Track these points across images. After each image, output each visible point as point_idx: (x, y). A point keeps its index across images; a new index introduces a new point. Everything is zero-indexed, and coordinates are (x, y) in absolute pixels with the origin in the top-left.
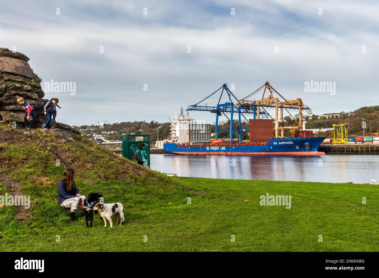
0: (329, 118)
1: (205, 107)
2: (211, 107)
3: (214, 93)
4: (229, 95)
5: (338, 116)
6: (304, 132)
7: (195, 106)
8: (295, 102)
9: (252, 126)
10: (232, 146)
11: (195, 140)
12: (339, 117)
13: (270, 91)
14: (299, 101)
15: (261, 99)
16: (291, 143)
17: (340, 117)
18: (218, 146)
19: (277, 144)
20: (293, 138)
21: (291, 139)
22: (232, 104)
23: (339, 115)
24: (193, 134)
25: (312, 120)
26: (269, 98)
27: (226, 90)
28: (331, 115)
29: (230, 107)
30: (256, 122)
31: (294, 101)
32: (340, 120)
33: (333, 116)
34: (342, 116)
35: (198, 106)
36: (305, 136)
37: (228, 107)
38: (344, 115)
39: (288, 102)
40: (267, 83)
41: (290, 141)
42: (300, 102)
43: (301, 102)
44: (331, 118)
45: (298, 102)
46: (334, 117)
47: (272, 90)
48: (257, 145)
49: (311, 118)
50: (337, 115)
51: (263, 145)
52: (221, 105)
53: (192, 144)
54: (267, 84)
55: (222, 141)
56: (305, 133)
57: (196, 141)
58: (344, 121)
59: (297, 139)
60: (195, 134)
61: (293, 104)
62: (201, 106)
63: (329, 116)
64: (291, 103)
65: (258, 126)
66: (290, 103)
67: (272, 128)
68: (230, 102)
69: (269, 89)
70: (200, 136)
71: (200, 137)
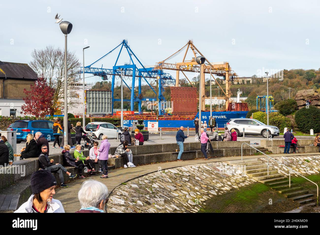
0: (238, 83)
1: (100, 69)
2: (108, 69)
3: (111, 52)
4: (130, 55)
5: (249, 81)
6: (239, 104)
7: (89, 67)
8: (221, 67)
9: (174, 96)
10: (147, 119)
11: (93, 111)
12: (251, 82)
13: (194, 52)
14: (227, 66)
15: (182, 61)
16: (224, 117)
17: (253, 83)
18: (128, 120)
19: (206, 118)
20: (226, 111)
21: (225, 113)
22: (134, 66)
23: (251, 79)
24: (91, 103)
25: (215, 85)
26: (193, 61)
27: (127, 48)
28: (241, 80)
29: (130, 70)
30: (179, 91)
31: (219, 65)
32: (254, 86)
33: (243, 81)
34: (255, 81)
35: (92, 68)
36: (239, 109)
37: (128, 70)
38: (257, 80)
39: (212, 66)
40: (189, 41)
41: (223, 115)
42: (228, 68)
43: (229, 66)
44: (240, 83)
45: (225, 66)
46: (244, 83)
47: (195, 51)
48: (180, 119)
49: (214, 82)
50: (249, 79)
51: (189, 118)
52: (119, 67)
53: (88, 117)
54: (190, 43)
55: (131, 114)
56: (239, 106)
57: (94, 113)
58: (259, 88)
59: (231, 113)
60: (93, 103)
61: (218, 69)
62: (95, 68)
63: (238, 81)
64: (217, 67)
65: (180, 96)
66: (215, 67)
67: (196, 99)
68: (132, 64)
69: (193, 49)
70: (99, 106)
71: (99, 108)
